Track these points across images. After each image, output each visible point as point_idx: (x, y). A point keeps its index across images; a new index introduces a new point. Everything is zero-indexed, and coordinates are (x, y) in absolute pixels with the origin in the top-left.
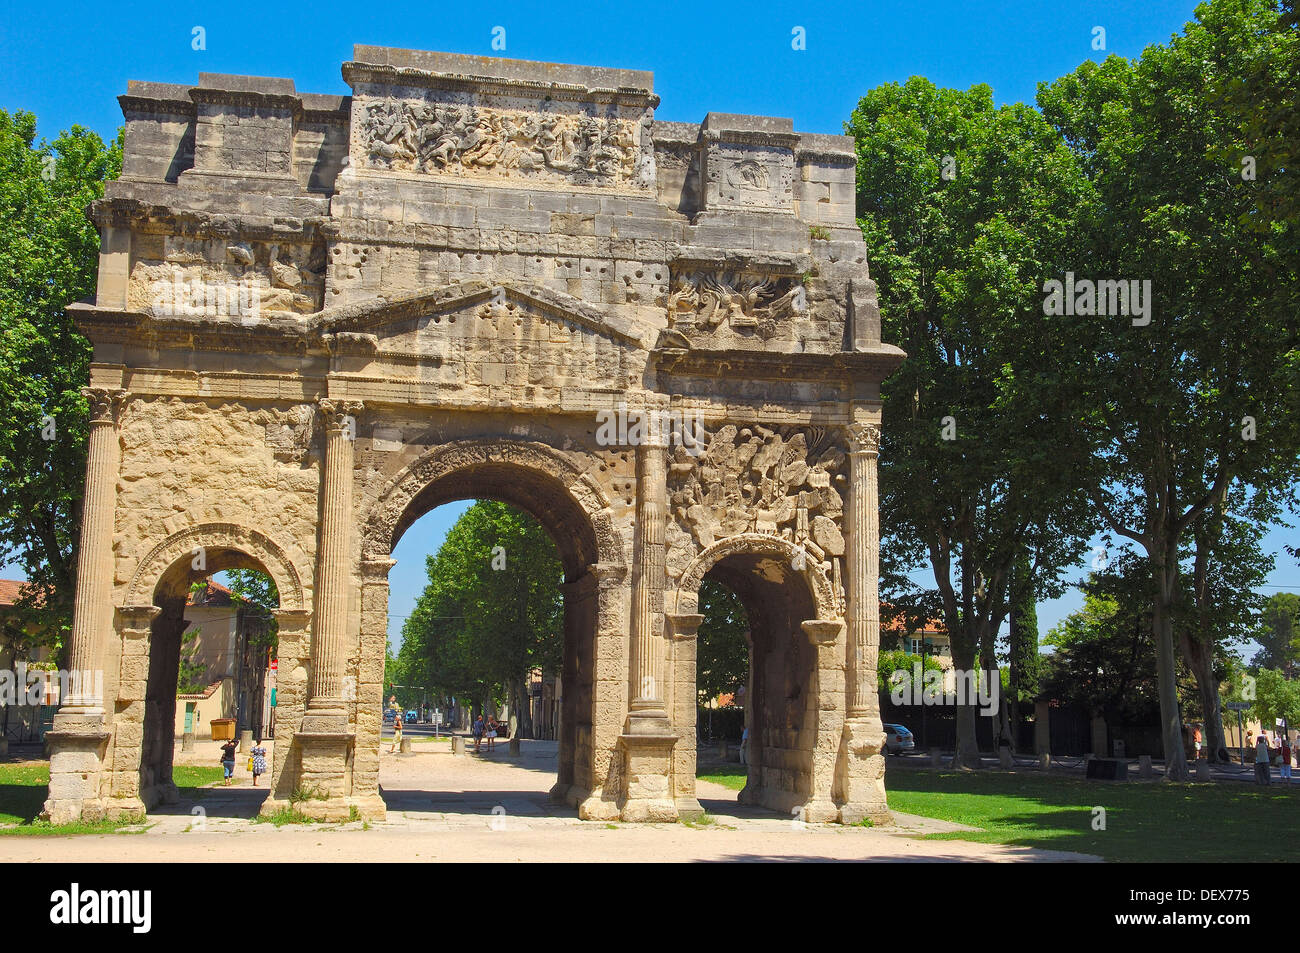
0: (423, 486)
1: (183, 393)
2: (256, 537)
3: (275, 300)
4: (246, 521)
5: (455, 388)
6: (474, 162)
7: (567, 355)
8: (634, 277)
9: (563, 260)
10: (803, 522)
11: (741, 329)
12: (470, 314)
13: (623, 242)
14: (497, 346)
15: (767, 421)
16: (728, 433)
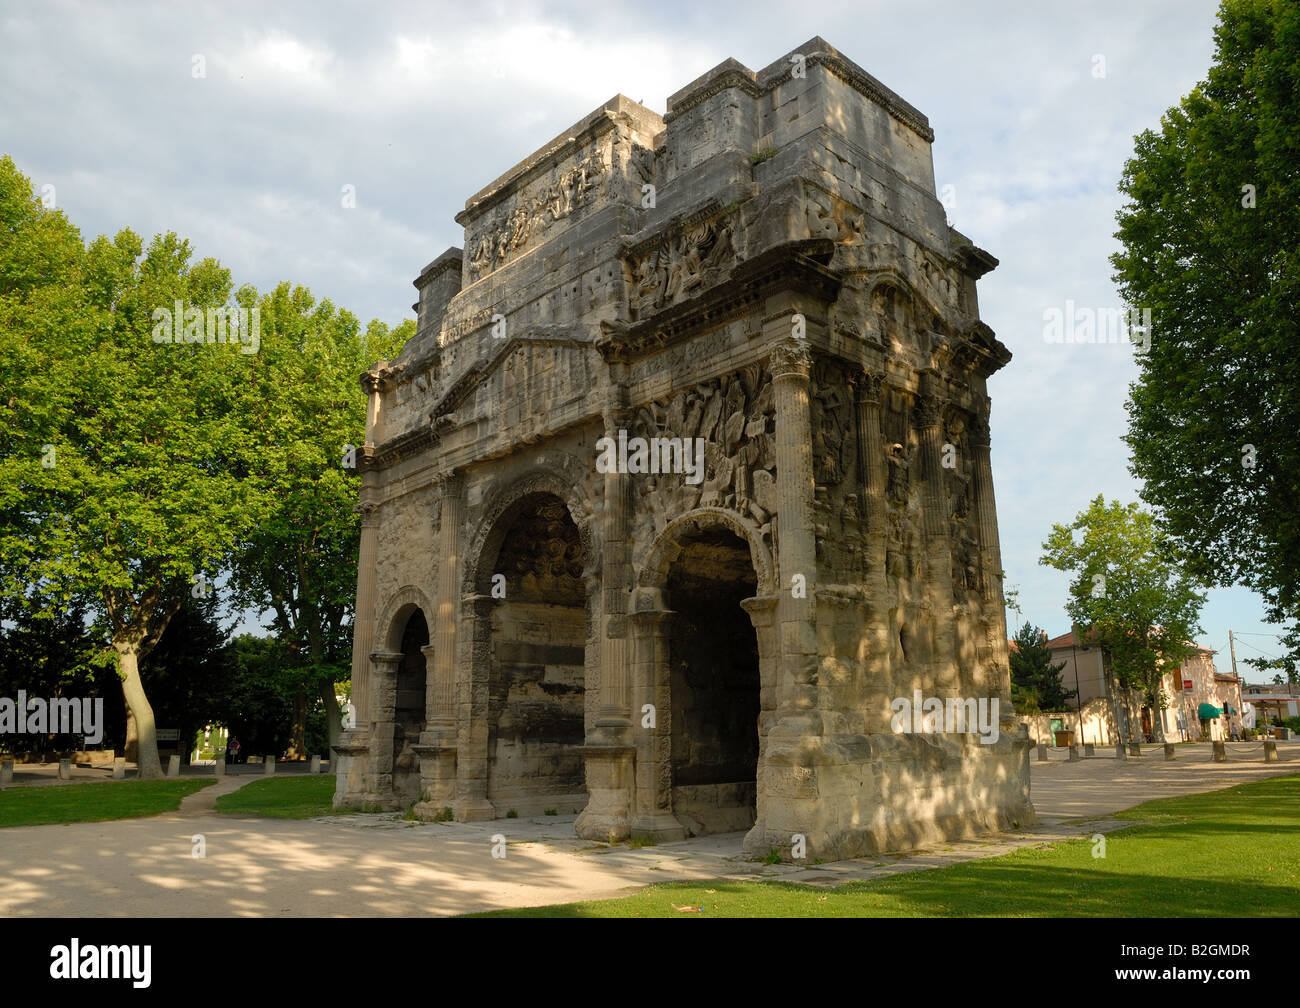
2: (420, 593)
4: (415, 581)
7: (553, 379)
8: (594, 284)
9: (550, 295)
10: (741, 485)
11: (691, 289)
12: (501, 372)
13: (586, 257)
14: (514, 391)
15: (705, 379)
16: (677, 406)
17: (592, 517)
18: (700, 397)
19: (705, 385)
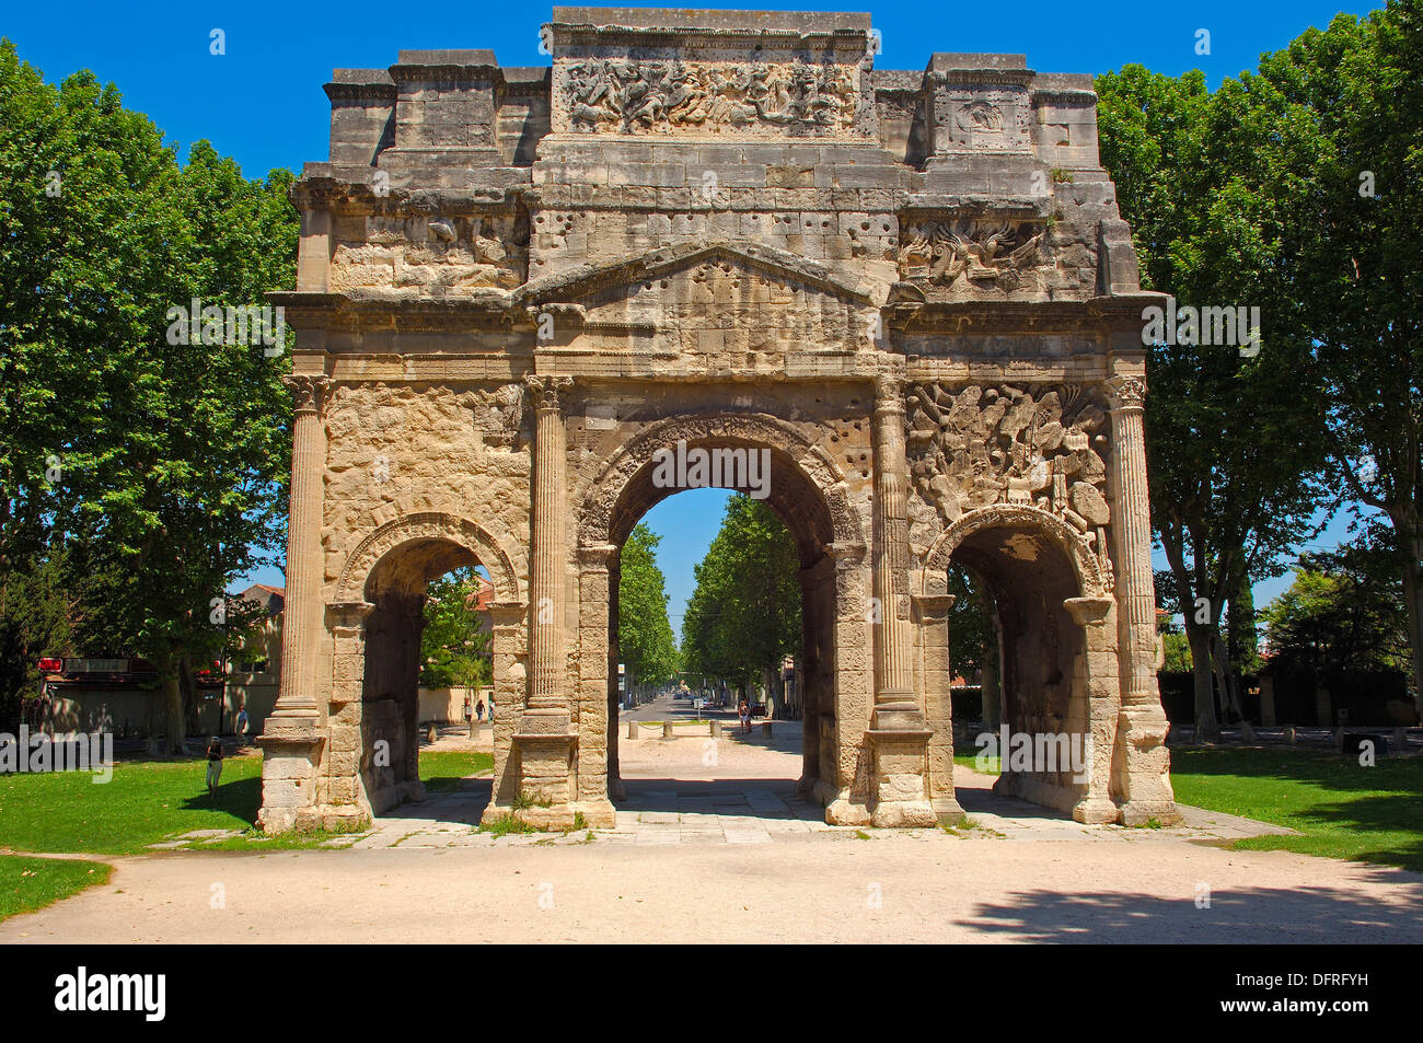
0: (640, 465)
1: (388, 378)
2: (467, 527)
3: (479, 276)
4: (455, 509)
5: (670, 358)
6: (682, 119)
7: (791, 317)
8: (860, 230)
9: (782, 215)
10: (1060, 489)
11: (980, 281)
12: (683, 278)
13: (846, 192)
14: (713, 311)
15: (1014, 379)
16: (972, 396)
17: (842, 484)
18: (1002, 394)
19: (1012, 385)
